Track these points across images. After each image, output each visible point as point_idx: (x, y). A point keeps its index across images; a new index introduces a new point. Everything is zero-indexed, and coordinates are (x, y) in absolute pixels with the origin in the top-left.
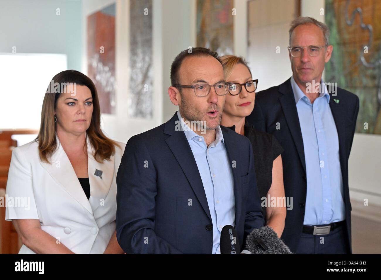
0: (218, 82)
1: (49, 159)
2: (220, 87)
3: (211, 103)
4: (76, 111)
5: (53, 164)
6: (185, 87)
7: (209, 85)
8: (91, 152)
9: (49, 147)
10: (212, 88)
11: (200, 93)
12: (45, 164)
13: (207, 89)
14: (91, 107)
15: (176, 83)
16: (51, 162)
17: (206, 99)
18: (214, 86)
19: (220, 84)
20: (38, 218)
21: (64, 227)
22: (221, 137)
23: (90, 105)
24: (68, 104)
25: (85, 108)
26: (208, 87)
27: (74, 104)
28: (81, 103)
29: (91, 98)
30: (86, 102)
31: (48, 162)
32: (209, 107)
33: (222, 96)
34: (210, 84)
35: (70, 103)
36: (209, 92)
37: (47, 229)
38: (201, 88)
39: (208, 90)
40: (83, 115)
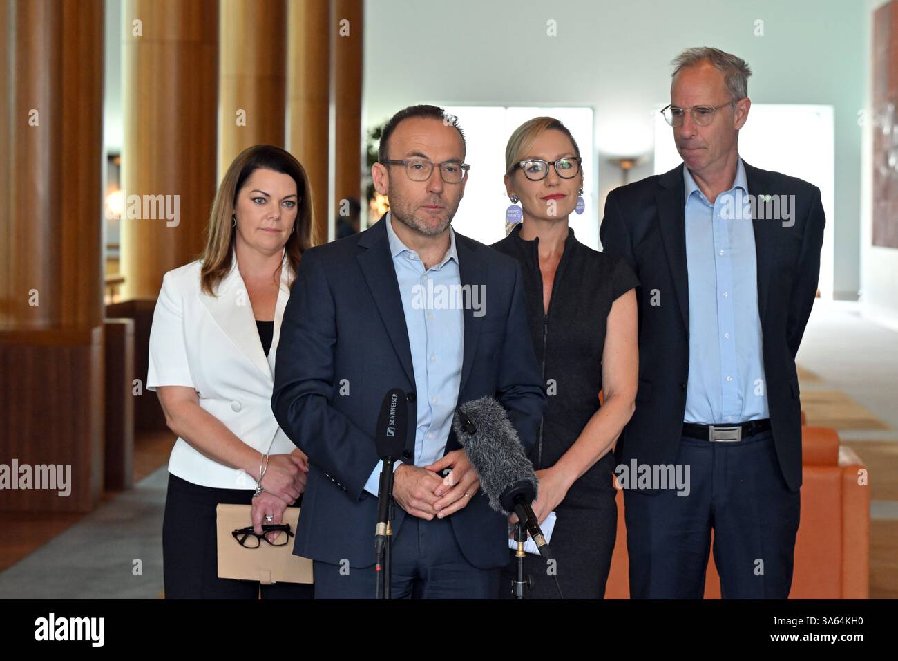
0: (446, 160)
1: (214, 290)
2: (450, 169)
3: (431, 192)
4: (265, 213)
5: (220, 298)
6: (395, 163)
7: (432, 164)
8: (286, 279)
9: (217, 269)
10: (436, 170)
11: (416, 174)
12: (207, 297)
13: (429, 170)
14: (295, 210)
15: (385, 158)
16: (216, 294)
17: (425, 185)
18: (440, 165)
19: (450, 165)
20: (192, 385)
21: (231, 401)
22: (453, 252)
23: (292, 207)
24: (254, 199)
25: (280, 210)
26: (430, 166)
27: (264, 201)
28: (274, 202)
29: (294, 195)
30: (285, 201)
31: (212, 293)
32: (427, 199)
33: (453, 185)
34: (433, 162)
35: (258, 198)
36: (430, 175)
37: (208, 405)
38: (418, 167)
39: (430, 172)
40: (275, 222)
